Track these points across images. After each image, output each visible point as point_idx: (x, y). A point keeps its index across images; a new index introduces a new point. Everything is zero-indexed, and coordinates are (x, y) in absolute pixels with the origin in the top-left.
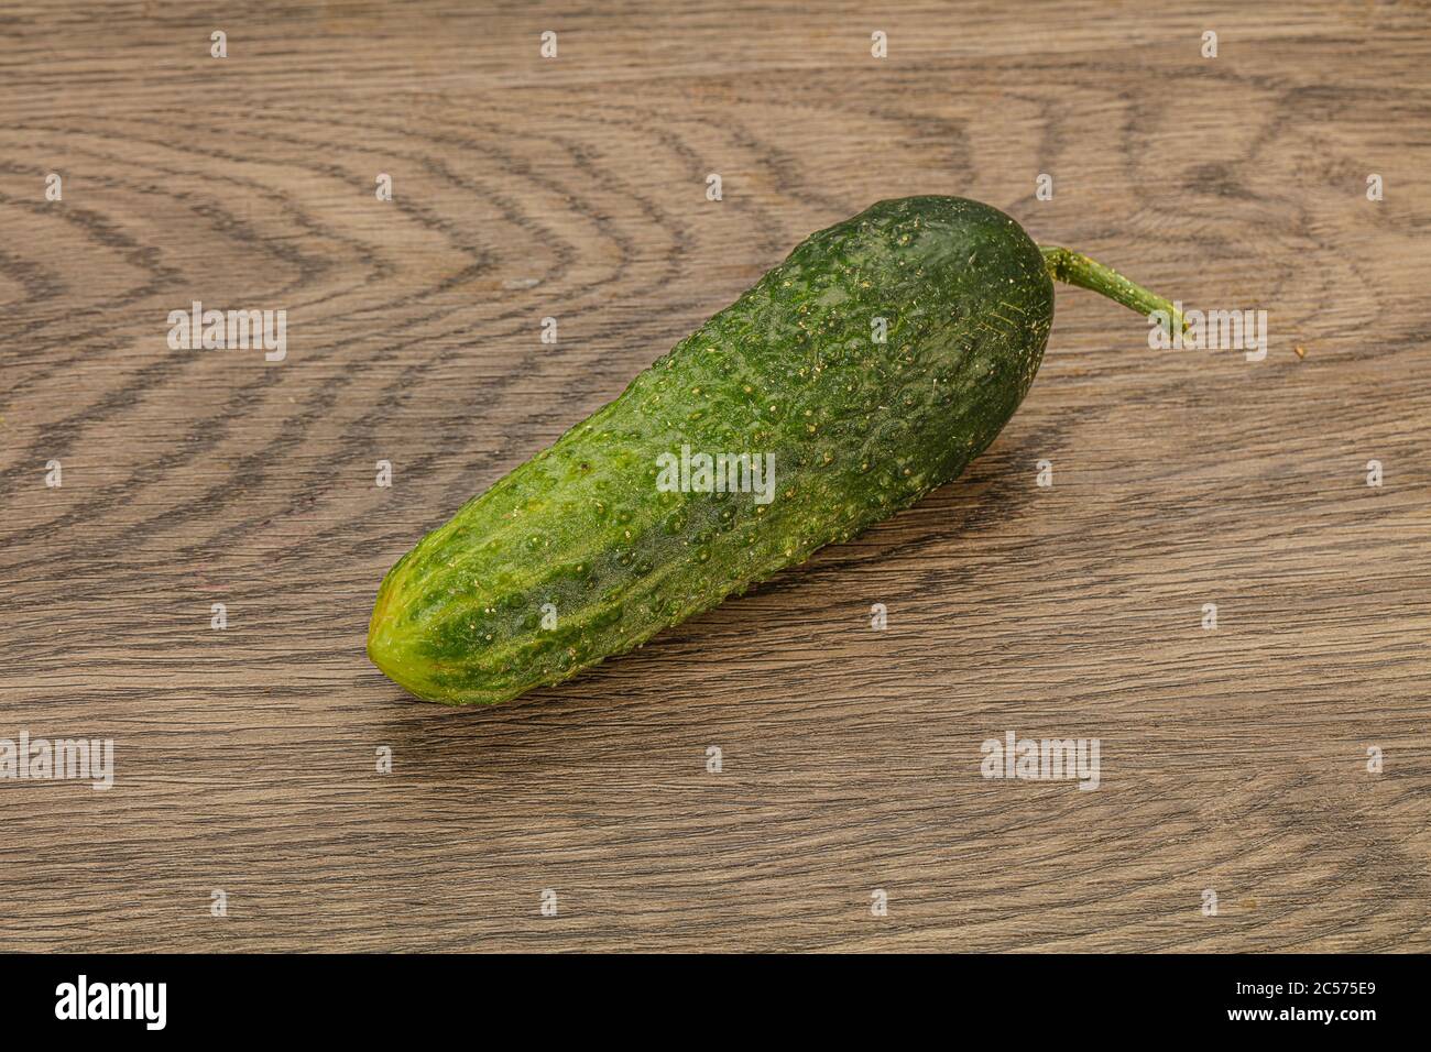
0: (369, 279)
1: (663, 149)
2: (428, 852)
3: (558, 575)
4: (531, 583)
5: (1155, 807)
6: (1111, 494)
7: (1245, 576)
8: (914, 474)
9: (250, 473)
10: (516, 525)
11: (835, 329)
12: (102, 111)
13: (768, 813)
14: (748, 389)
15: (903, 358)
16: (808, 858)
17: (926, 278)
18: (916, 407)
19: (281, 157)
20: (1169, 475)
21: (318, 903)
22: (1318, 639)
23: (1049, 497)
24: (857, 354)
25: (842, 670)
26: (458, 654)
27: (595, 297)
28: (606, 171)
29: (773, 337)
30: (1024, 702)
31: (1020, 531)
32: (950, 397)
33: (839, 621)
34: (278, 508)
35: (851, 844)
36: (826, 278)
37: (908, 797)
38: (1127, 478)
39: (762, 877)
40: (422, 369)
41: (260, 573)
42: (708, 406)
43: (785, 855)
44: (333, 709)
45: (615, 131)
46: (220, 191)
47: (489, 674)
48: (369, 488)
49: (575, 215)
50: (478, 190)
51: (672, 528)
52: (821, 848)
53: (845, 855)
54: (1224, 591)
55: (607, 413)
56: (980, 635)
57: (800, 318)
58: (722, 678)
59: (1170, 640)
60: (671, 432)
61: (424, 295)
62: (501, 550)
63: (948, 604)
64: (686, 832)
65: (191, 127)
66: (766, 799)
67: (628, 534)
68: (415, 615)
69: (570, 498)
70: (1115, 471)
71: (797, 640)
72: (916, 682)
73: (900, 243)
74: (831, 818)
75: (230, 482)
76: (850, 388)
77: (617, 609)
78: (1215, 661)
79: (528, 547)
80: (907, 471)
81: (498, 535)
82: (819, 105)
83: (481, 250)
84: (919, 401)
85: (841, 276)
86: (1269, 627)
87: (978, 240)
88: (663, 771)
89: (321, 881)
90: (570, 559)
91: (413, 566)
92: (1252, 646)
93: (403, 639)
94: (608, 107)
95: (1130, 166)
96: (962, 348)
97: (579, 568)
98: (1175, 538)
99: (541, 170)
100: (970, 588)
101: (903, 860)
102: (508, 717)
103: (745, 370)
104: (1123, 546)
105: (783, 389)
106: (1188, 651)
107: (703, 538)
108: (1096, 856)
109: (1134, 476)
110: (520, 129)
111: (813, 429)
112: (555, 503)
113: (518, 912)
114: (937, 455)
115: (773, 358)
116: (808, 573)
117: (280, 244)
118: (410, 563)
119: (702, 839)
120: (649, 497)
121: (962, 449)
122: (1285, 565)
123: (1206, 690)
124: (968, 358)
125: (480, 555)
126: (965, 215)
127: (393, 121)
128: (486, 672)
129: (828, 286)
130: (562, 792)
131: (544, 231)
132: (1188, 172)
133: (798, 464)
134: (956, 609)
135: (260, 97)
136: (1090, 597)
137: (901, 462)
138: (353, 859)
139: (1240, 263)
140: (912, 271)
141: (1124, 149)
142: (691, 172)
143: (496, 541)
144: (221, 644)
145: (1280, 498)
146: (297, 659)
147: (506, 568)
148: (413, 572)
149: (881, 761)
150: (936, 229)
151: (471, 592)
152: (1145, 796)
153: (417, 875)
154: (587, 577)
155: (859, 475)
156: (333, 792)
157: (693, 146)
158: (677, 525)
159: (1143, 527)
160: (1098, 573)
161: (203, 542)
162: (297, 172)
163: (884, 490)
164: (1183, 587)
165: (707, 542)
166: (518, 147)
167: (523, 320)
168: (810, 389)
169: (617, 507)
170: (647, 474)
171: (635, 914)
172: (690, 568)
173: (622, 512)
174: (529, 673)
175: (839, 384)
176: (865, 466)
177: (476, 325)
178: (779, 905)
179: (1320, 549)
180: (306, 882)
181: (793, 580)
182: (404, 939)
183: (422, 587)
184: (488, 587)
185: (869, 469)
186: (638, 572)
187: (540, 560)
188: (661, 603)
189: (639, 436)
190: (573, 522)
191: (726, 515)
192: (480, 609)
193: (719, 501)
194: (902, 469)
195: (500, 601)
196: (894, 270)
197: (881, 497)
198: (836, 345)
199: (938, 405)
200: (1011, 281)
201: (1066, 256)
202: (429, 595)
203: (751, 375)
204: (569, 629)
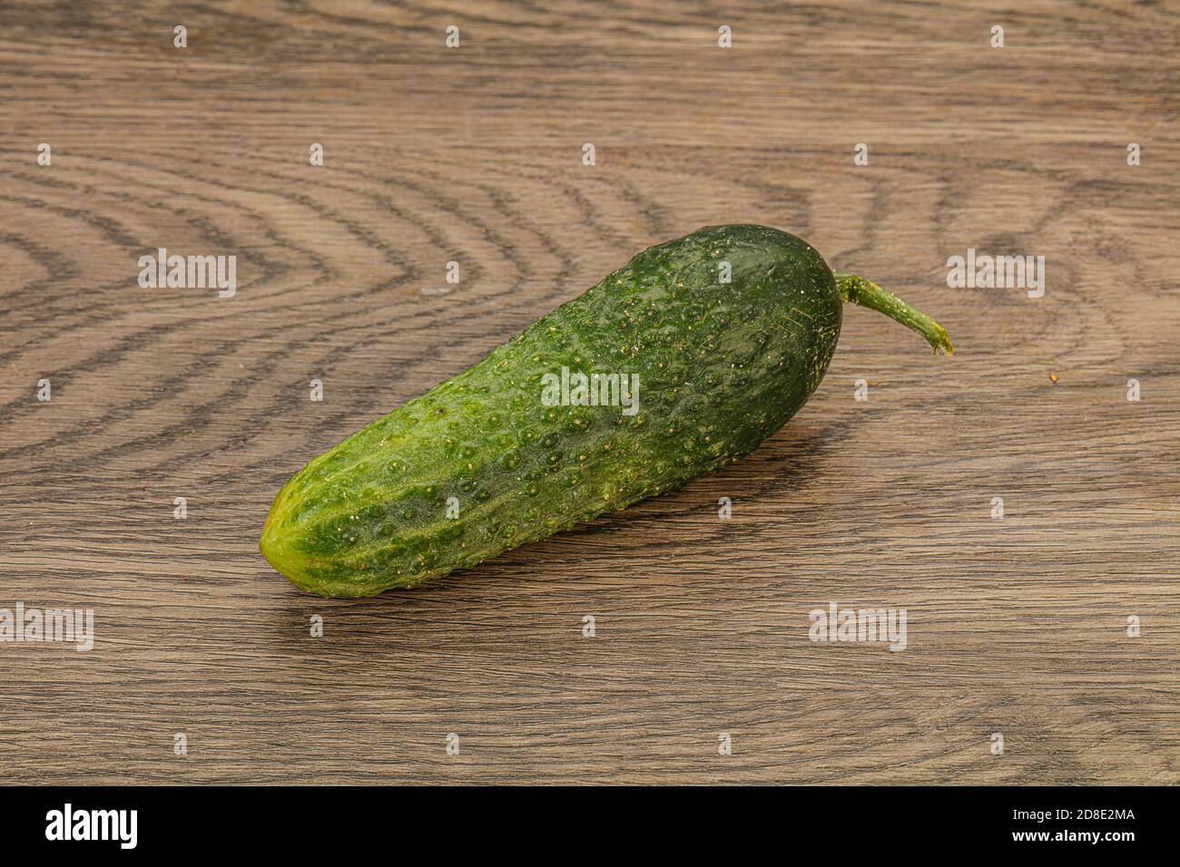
0: (317, 282)
1: (565, 198)
2: (291, 707)
3: (411, 494)
4: (387, 498)
5: (881, 714)
6: (881, 477)
7: (982, 544)
8: (714, 441)
9: (199, 418)
10: (381, 452)
11: (653, 318)
12: (130, 146)
13: (567, 696)
14: (578, 360)
15: (707, 345)
16: (593, 733)
17: (731, 283)
18: (715, 385)
19: (265, 187)
20: (932, 464)
21: (199, 739)
22: (1033, 595)
23: (832, 475)
24: (669, 338)
25: (644, 594)
26: (327, 551)
27: (493, 304)
28: (518, 213)
29: (602, 321)
30: (788, 627)
31: (805, 499)
32: (746, 380)
33: (648, 557)
34: (217, 445)
35: (629, 725)
36: (650, 279)
37: (682, 693)
38: (898, 465)
39: (555, 744)
40: (348, 349)
41: (194, 492)
42: (544, 370)
43: (575, 729)
44: (235, 596)
45: (529, 183)
46: (211, 209)
47: (353, 569)
48: (291, 435)
49: (486, 244)
50: (415, 221)
51: (507, 464)
52: (606, 726)
53: (624, 732)
54: (964, 554)
56: (759, 575)
57: (626, 307)
58: (547, 594)
59: (914, 588)
60: (513, 389)
61: (358, 295)
62: (368, 471)
63: (737, 550)
64: (499, 707)
65: (197, 161)
66: (568, 686)
67: (470, 466)
68: (295, 517)
69: (428, 435)
70: (888, 459)
71: (612, 569)
72: (702, 607)
73: (713, 255)
74: (617, 704)
75: (183, 423)
76: (661, 365)
77: (459, 526)
78: (947, 607)
79: (389, 470)
80: (707, 438)
81: (367, 459)
82: (694, 173)
83: (408, 264)
84: (719, 382)
86: (996, 584)
87: (777, 258)
88: (488, 660)
89: (204, 722)
90: (422, 482)
91: (299, 481)
92: (979, 597)
93: (287, 536)
94: (527, 165)
95: (938, 232)
96: (757, 341)
97: (429, 490)
98: (929, 512)
99: (466, 209)
100: (758, 539)
101: (670, 740)
102: (372, 611)
103: (577, 344)
104: (887, 516)
105: (607, 362)
106: (926, 598)
107: (533, 475)
108: (827, 747)
109: (904, 464)
110: (454, 177)
112: (414, 438)
113: (356, 756)
114: (734, 428)
115: (601, 337)
116: (629, 520)
117: (252, 251)
119: (511, 713)
120: (490, 438)
121: (755, 425)
122: (1016, 538)
123: (935, 628)
124: (762, 350)
125: (351, 474)
126: (770, 239)
127: (356, 166)
128: (350, 568)
129: (651, 284)
130: (405, 670)
131: (461, 253)
132: (984, 239)
133: (616, 424)
134: (743, 554)
135: (255, 142)
136: (853, 552)
137: (702, 430)
138: (232, 707)
139: (1016, 310)
140: (720, 277)
141: (936, 219)
142: (584, 218)
143: (365, 464)
144: (155, 542)
145: (1020, 487)
146: (212, 557)
147: (372, 485)
148: (298, 484)
149: (664, 664)
150: (744, 247)
151: (340, 501)
152: (874, 705)
153: (280, 724)
154: (436, 499)
155: (667, 438)
156: (224, 657)
157: (590, 198)
158: (512, 463)
159: (905, 502)
160: (863, 534)
161: (155, 465)
162: (273, 198)
163: (688, 453)
164: (930, 549)
165: (537, 479)
166: (450, 192)
167: (433, 318)
168: (629, 363)
169: (463, 444)
170: (490, 420)
171: (449, 764)
172: (523, 500)
173: (467, 449)
174: (385, 572)
175: (652, 361)
176: (671, 430)
177: (395, 320)
178: (565, 766)
179: (1047, 527)
180: (192, 722)
181: (616, 525)
182: (261, 771)
183: (303, 496)
184: (353, 498)
185: (675, 434)
186: (478, 498)
187: (398, 481)
188: (497, 526)
189: (487, 390)
190: (429, 454)
191: (553, 459)
192: (349, 515)
193: (547, 447)
194: (704, 436)
195: (363, 511)
196: (705, 276)
197: (685, 458)
198: (652, 330)
199: (734, 385)
200: (802, 292)
201: (856, 282)
202: (307, 503)
203: (582, 349)
204: (418, 538)
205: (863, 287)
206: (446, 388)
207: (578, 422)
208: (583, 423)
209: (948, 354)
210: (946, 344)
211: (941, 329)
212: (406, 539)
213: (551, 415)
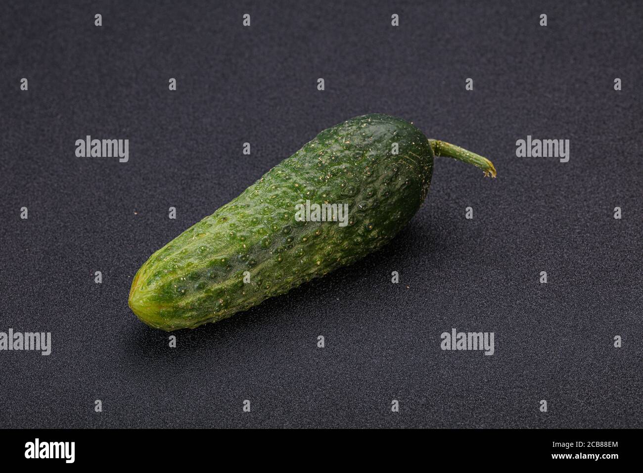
3: (214, 263)
4: (200, 267)
8: (373, 229)
10: (194, 243)
11: (337, 160)
14: (297, 185)
15: (366, 173)
17: (375, 140)
18: (373, 196)
24: (345, 170)
26: (169, 300)
29: (307, 165)
32: (389, 192)
42: (278, 193)
47: (185, 310)
51: (265, 244)
57: (319, 156)
60: (263, 204)
62: (188, 253)
67: (244, 245)
69: (218, 231)
73: (362, 126)
76: (343, 185)
77: (241, 281)
79: (200, 251)
80: (370, 227)
81: (186, 247)
84: (375, 193)
87: (397, 127)
90: (219, 257)
91: (148, 264)
93: (145, 295)
96: (393, 170)
97: (223, 260)
103: (294, 178)
105: (313, 185)
107: (279, 250)
112: (211, 233)
115: (308, 173)
120: (254, 230)
124: (396, 175)
125: (178, 255)
128: (183, 308)
129: (331, 144)
140: (368, 137)
143: (185, 249)
147: (191, 260)
148: (148, 266)
150: (380, 122)
151: (174, 271)
154: (226, 266)
155: (349, 227)
158: (267, 243)
163: (360, 235)
165: (281, 253)
168: (325, 185)
169: (238, 234)
170: (252, 221)
172: (274, 265)
173: (242, 236)
174: (202, 311)
175: (337, 183)
176: (351, 222)
183: (152, 271)
184: (181, 269)
185: (353, 225)
186: (250, 264)
187: (205, 257)
188: (261, 281)
189: (248, 206)
190: (221, 241)
191: (289, 240)
192: (179, 279)
193: (285, 234)
194: (368, 226)
195: (188, 275)
196: (360, 137)
197: (359, 239)
198: (336, 167)
199: (383, 196)
200: (413, 143)
201: (438, 143)
202: (155, 273)
203: (298, 179)
204: (219, 289)
205: (442, 145)
206: (224, 208)
209: (494, 176)
210: (493, 170)
211: (489, 162)
212: (213, 290)
213: (286, 216)
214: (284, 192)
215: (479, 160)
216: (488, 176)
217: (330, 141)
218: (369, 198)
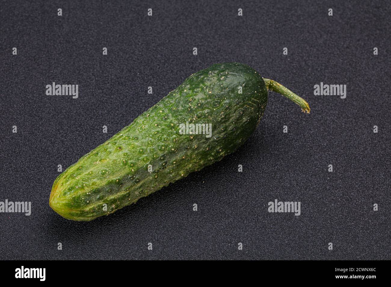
3: (111, 182)
4: (101, 185)
8: (222, 151)
10: (98, 166)
11: (201, 107)
14: (172, 125)
15: (221, 116)
17: (229, 91)
18: (224, 131)
24: (207, 114)
26: (79, 206)
29: (181, 108)
32: (235, 128)
42: (159, 129)
51: (147, 168)
55: (127, 130)
57: (189, 102)
60: (147, 138)
62: (93, 174)
67: (133, 170)
68: (65, 194)
69: (115, 158)
73: (221, 79)
77: (128, 193)
79: (101, 173)
80: (220, 150)
81: (92, 169)
84: (226, 129)
85: (202, 89)
87: (246, 79)
90: (115, 178)
91: (65, 178)
93: (61, 201)
96: (240, 113)
97: (117, 181)
103: (171, 118)
107: (156, 171)
111: (192, 138)
112: (110, 160)
114: (230, 145)
115: (181, 115)
118: (64, 177)
120: (140, 158)
124: (241, 116)
125: (86, 176)
128: (87, 212)
129: (198, 92)
133: (187, 148)
140: (225, 88)
143: (91, 172)
147: (95, 180)
148: (65, 180)
150: (233, 75)
151: (83, 188)
154: (120, 183)
155: (206, 152)
163: (213, 156)
165: (157, 172)
169: (129, 162)
170: (140, 151)
172: (152, 181)
173: (131, 163)
174: (100, 212)
176: (207, 149)
183: (67, 185)
184: (88, 186)
185: (209, 150)
186: (136, 182)
187: (105, 178)
188: (142, 191)
189: (138, 139)
190: (116, 166)
191: (164, 164)
192: (86, 193)
193: (162, 160)
194: (219, 150)
195: (92, 190)
196: (219, 88)
197: (212, 158)
198: (200, 111)
199: (231, 130)
200: (256, 92)
201: (272, 82)
202: (70, 188)
203: (173, 120)
204: (113, 199)
205: (275, 85)
206: (120, 137)
207: (173, 149)
208: (175, 150)
209: (308, 112)
210: (308, 109)
211: (306, 103)
212: (108, 199)
213: (163, 148)
214: (163, 129)
215: (299, 102)
216: (305, 112)
217: (198, 90)
218: (222, 133)
